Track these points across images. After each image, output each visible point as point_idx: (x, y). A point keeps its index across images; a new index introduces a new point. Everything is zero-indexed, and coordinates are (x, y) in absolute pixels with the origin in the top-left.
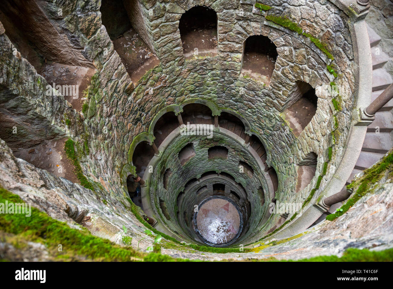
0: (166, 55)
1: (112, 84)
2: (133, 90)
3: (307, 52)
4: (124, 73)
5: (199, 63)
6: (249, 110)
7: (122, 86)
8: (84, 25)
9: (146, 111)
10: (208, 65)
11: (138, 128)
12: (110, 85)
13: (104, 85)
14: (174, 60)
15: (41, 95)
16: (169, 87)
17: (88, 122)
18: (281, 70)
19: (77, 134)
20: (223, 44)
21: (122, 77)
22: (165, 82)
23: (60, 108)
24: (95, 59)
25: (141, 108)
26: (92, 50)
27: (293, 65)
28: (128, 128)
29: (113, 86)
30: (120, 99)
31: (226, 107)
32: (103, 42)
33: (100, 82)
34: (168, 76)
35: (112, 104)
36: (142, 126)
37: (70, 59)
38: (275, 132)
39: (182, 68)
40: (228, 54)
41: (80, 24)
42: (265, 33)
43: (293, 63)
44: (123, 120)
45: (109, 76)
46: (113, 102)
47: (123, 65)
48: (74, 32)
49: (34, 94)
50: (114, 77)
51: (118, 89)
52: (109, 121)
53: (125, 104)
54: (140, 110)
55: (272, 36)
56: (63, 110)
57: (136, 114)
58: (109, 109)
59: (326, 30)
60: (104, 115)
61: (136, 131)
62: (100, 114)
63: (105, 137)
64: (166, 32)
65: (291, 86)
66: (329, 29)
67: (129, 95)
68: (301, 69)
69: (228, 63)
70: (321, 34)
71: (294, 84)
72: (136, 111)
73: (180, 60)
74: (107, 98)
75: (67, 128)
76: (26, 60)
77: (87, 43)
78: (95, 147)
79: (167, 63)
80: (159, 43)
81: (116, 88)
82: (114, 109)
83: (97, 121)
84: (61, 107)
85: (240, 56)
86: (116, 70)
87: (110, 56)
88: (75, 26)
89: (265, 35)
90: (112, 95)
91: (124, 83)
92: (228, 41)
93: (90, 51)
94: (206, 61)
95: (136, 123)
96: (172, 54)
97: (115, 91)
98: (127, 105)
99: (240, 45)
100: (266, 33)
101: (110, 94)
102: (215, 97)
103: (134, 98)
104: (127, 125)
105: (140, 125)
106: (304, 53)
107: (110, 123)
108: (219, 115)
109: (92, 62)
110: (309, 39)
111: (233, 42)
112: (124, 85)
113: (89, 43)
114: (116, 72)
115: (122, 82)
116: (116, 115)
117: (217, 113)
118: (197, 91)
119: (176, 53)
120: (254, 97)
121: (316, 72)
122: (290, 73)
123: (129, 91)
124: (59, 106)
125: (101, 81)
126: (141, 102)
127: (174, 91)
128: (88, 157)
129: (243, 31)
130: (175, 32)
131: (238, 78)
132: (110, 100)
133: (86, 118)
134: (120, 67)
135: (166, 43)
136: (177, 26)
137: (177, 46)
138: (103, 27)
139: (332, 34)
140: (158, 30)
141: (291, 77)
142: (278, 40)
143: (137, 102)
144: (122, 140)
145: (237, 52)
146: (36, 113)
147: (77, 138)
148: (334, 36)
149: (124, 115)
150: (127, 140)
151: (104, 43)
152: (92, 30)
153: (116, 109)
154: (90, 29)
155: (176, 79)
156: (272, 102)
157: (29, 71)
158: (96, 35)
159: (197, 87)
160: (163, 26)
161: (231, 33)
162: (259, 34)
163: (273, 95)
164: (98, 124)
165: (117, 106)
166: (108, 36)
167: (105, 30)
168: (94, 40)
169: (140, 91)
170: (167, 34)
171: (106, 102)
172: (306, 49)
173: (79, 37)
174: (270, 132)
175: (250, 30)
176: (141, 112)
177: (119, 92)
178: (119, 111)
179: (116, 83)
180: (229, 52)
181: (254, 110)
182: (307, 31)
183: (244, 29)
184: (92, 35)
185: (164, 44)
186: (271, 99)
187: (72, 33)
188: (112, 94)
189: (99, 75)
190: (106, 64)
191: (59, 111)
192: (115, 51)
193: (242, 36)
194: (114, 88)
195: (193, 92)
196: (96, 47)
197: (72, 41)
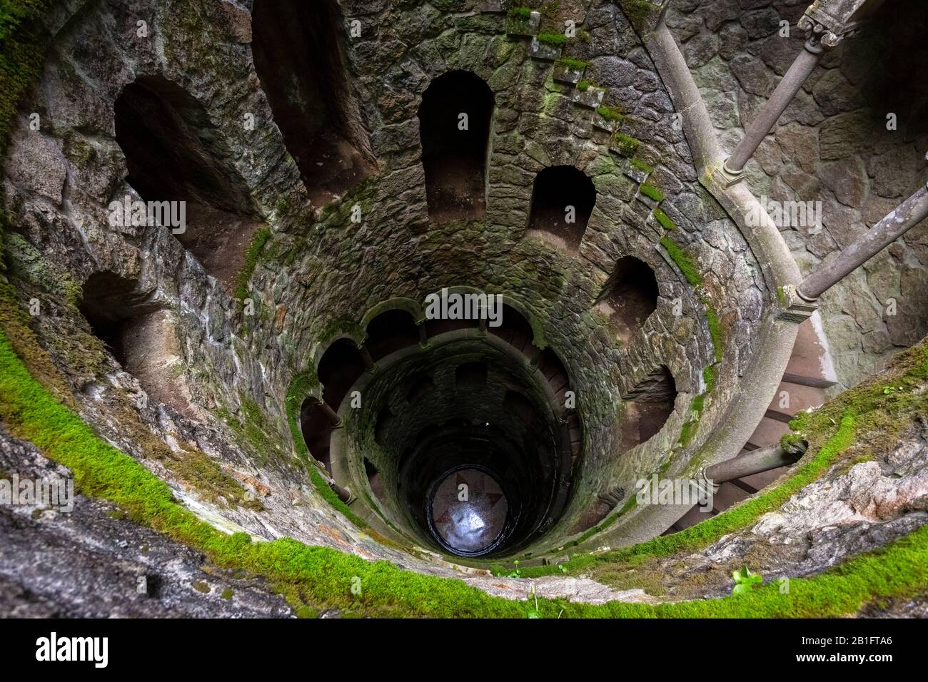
0: (498, 212)
1: (394, 204)
2: (425, 232)
3: (695, 328)
4: (420, 200)
5: (543, 252)
6: (585, 369)
7: (407, 216)
8: (387, 101)
9: (432, 273)
10: (554, 264)
11: (407, 288)
12: (390, 203)
13: (380, 198)
14: (508, 226)
15: (259, 149)
16: (483, 260)
17: (321, 229)
18: (650, 333)
19: (287, 230)
20: (588, 246)
21: (414, 203)
22: (481, 250)
23: (280, 183)
24: (383, 155)
25: (426, 263)
26: (384, 141)
27: (668, 335)
28: (389, 278)
29: (393, 207)
30: (396, 232)
31: (557, 344)
32: (405, 140)
33: (375, 191)
34: (488, 244)
35: (380, 231)
36: (414, 289)
37: (355, 138)
38: (603, 427)
39: (515, 246)
40: (588, 264)
41: (382, 98)
42: (652, 262)
43: (670, 333)
44: (386, 261)
45: (394, 191)
46: (382, 228)
47: (424, 188)
48: (367, 102)
49: (247, 142)
50: (401, 196)
51: (401, 217)
52: (360, 249)
53: (401, 243)
54: (422, 266)
55: (660, 273)
56: (286, 189)
57: (414, 267)
58: (371, 233)
59: (734, 308)
60: (357, 236)
61: (401, 289)
62: (349, 231)
63: (339, 265)
64: (511, 180)
65: (652, 367)
66: (739, 311)
67: (416, 235)
68: (676, 350)
69: (583, 278)
70: (726, 310)
71: (658, 367)
72: (417, 263)
73: (515, 232)
74: (375, 217)
75: (274, 214)
76: (264, 95)
77: (380, 128)
78: (308, 265)
79: (494, 223)
80: (493, 190)
81: (398, 213)
82: (379, 239)
83: (340, 236)
84: (284, 182)
85: (605, 277)
86: (410, 188)
87: (409, 166)
88: (373, 95)
89: (651, 266)
90: (385, 219)
91: (415, 214)
92: (597, 245)
93: (381, 142)
94: (554, 256)
95: (406, 279)
96: (507, 216)
97: (393, 216)
98: (404, 246)
99: (610, 260)
100: (654, 264)
101: (384, 214)
102: (546, 317)
103: (421, 244)
104: (390, 272)
105: (411, 286)
106: (690, 326)
107: (360, 253)
108: (542, 348)
109: (378, 157)
110: (705, 308)
111: (604, 250)
112: (413, 216)
113: (383, 129)
114: (409, 191)
115: (412, 211)
116: (377, 248)
117: (541, 344)
118: (523, 292)
119: (513, 217)
120: (599, 352)
121: (691, 367)
122: (659, 346)
123: (416, 229)
124: (282, 180)
125: (377, 190)
126: (430, 255)
127: (489, 271)
128: (285, 269)
129: (623, 242)
130: (525, 186)
131: (589, 309)
132: (379, 223)
133: (321, 222)
134: (418, 189)
135: (504, 195)
136: (532, 180)
137: (519, 209)
138: (416, 119)
139: (738, 320)
140: (499, 169)
141: (658, 353)
142: (665, 284)
143: (424, 252)
144: (367, 286)
145: (603, 269)
146: (233, 165)
147: (284, 234)
148: (740, 323)
149: (391, 256)
150: (378, 293)
151: (408, 142)
152: (397, 115)
153: (382, 241)
154: (395, 112)
155: (499, 256)
156: (619, 377)
157: (260, 111)
158: (399, 125)
159: (526, 286)
160: (510, 168)
161: (606, 235)
162: (644, 260)
163: (624, 367)
164: (337, 241)
165: (386, 237)
166: (419, 137)
167: (418, 126)
168: (394, 130)
169: (436, 240)
170: (510, 183)
171: (370, 222)
172: (696, 322)
173: (372, 113)
174: (597, 422)
175: (634, 246)
176: (423, 270)
177: (402, 220)
178: (385, 246)
179: (402, 206)
180: (593, 262)
181: (591, 374)
182: (709, 294)
183: (626, 239)
184: (393, 122)
185: (500, 195)
186: (619, 372)
187: (365, 103)
188: (386, 217)
189: (379, 181)
190: (397, 172)
191: (278, 186)
192: (421, 163)
193: (619, 249)
194: (394, 211)
195: (517, 289)
196: (392, 140)
197: (361, 113)
